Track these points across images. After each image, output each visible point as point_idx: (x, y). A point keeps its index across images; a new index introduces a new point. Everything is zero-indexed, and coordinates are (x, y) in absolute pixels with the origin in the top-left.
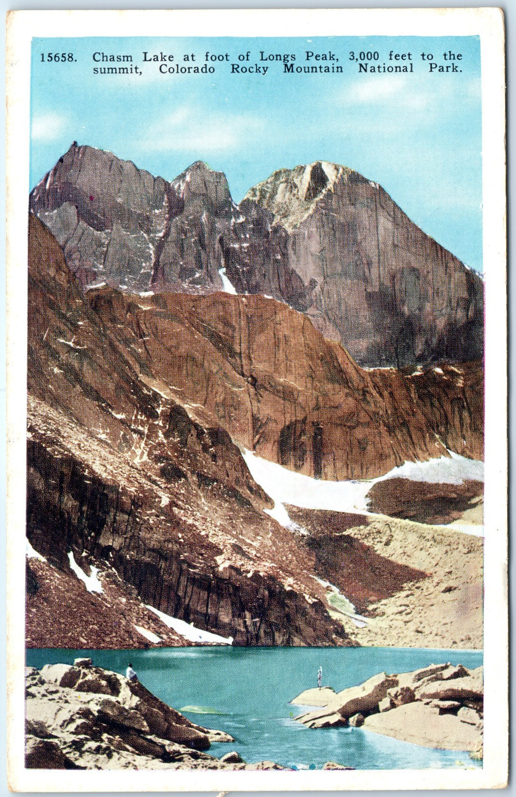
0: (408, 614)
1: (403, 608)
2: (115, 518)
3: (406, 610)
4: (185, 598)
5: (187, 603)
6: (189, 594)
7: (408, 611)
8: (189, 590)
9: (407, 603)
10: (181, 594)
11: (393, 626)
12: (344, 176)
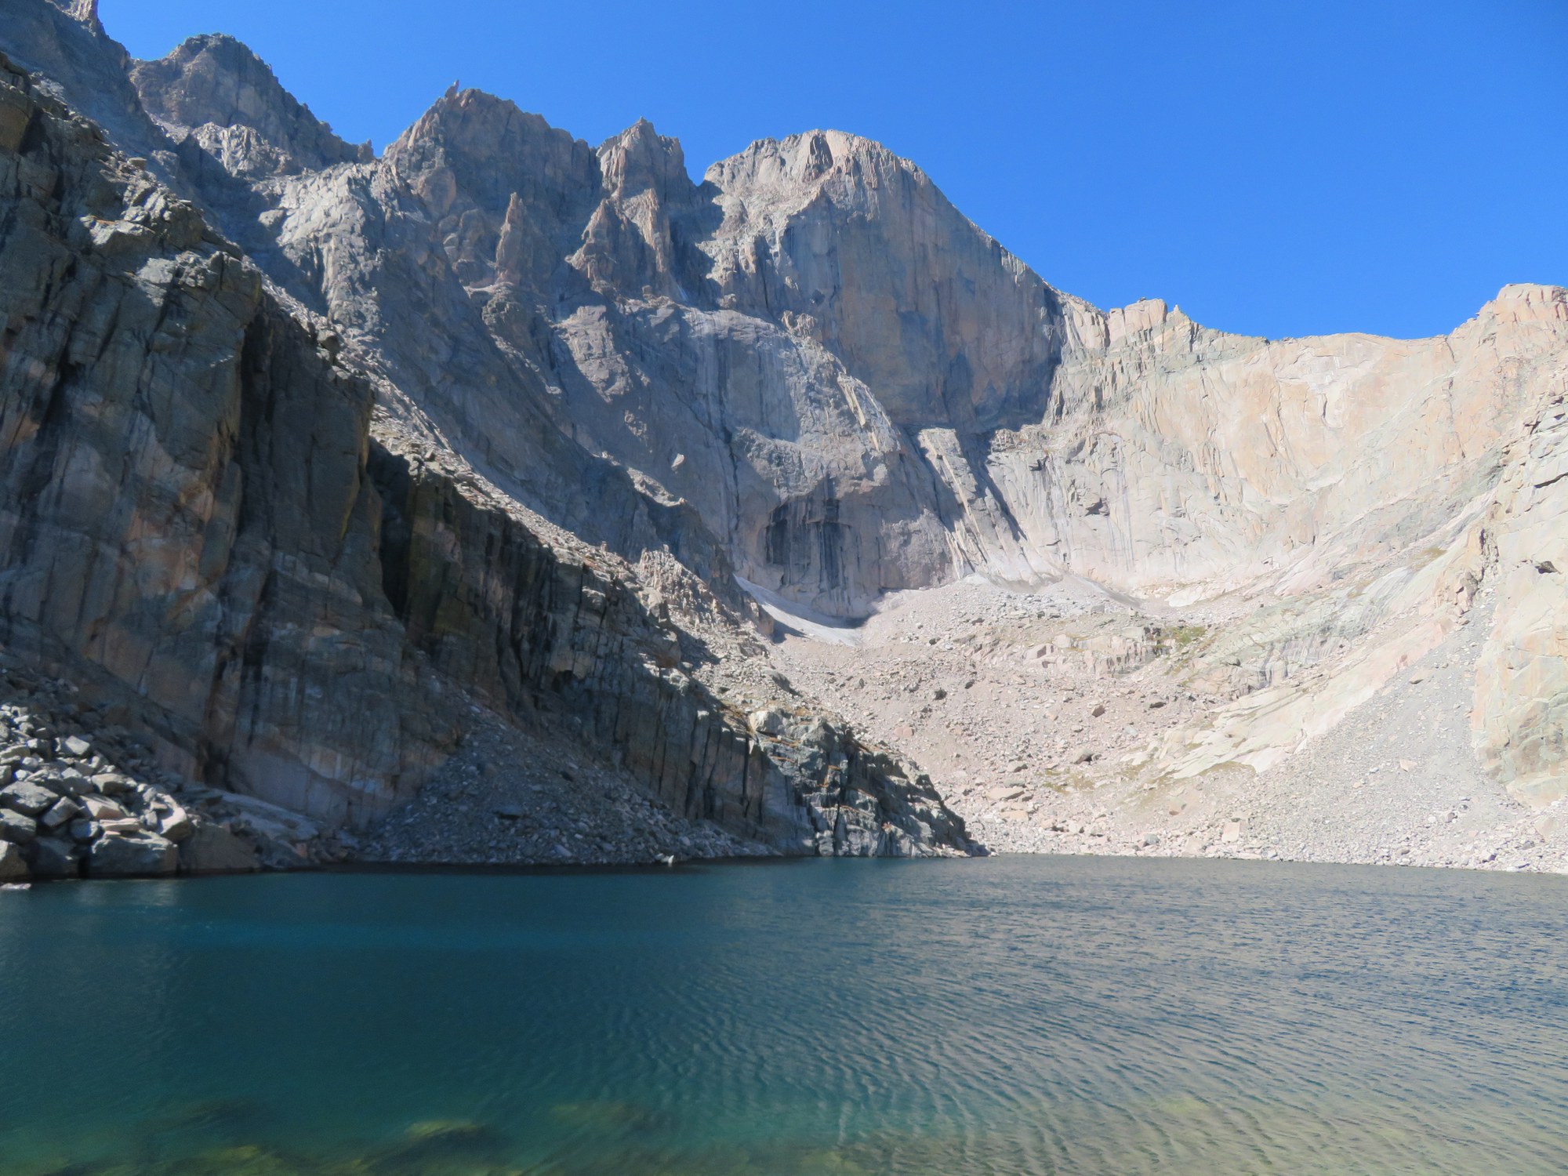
0: (1027, 799)
1: (1016, 790)
2: (576, 622)
3: (1022, 793)
4: (703, 767)
5: (707, 775)
6: (711, 761)
7: (1027, 794)
8: (712, 751)
9: (1021, 780)
10: (697, 759)
11: (1009, 820)
12: (860, 150)
